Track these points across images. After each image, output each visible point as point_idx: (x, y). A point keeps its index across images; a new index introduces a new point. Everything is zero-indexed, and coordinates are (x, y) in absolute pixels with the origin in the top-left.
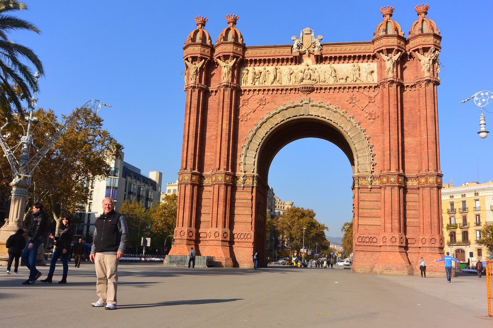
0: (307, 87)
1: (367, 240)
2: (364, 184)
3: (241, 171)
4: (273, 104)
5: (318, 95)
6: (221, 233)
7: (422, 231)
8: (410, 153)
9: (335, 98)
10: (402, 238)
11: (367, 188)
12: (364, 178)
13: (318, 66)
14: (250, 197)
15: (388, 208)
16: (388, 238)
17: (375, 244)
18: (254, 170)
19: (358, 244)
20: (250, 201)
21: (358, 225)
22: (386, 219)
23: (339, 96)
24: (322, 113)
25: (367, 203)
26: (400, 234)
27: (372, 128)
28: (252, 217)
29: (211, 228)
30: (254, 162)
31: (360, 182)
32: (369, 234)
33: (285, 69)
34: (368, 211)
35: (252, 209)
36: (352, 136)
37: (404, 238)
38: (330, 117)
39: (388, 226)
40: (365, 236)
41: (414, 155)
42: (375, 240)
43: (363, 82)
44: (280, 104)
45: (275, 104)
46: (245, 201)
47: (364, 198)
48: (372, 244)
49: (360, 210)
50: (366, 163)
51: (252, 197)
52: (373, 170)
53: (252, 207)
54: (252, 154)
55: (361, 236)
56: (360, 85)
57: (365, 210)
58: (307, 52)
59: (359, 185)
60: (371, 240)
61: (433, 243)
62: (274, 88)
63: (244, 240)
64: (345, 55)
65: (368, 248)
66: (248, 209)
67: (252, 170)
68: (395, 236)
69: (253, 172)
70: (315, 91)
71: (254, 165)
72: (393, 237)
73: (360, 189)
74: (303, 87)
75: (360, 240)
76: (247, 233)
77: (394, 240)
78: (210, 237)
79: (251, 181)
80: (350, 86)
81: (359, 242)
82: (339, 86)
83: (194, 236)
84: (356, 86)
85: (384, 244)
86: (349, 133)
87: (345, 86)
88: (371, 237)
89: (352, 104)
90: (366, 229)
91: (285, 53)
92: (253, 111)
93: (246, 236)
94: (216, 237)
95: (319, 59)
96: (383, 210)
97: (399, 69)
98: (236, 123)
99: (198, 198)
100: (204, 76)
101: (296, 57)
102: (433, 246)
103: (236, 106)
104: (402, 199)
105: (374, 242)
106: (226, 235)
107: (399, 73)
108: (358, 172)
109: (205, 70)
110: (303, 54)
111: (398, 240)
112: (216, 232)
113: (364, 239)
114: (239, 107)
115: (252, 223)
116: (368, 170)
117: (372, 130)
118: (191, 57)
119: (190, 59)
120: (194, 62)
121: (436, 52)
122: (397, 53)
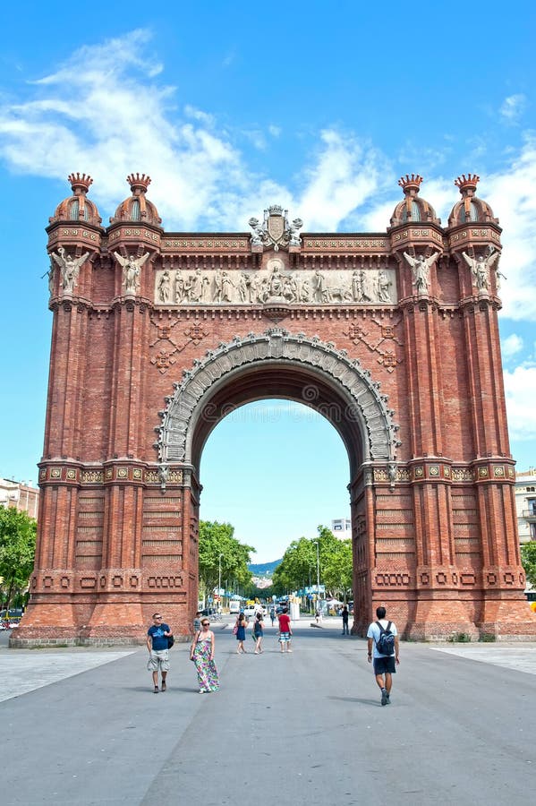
0: (278, 309)
1: (393, 580)
2: (383, 480)
3: (161, 459)
4: (216, 336)
5: (296, 323)
6: (125, 579)
9: (326, 328)
10: (455, 574)
11: (389, 487)
12: (383, 468)
13: (294, 274)
14: (177, 508)
16: (432, 576)
17: (407, 588)
18: (184, 456)
19: (377, 587)
20: (177, 515)
21: (377, 553)
23: (334, 325)
24: (306, 356)
25: (387, 514)
26: (450, 567)
27: (392, 381)
28: (181, 544)
30: (186, 442)
31: (376, 476)
32: (396, 570)
33: (236, 275)
34: (392, 527)
35: (182, 529)
36: (359, 395)
37: (458, 573)
38: (317, 362)
39: (431, 553)
40: (387, 573)
42: (405, 580)
43: (373, 302)
44: (229, 339)
45: (221, 337)
46: (169, 515)
47: (383, 504)
48: (402, 587)
49: (379, 527)
50: (385, 442)
51: (182, 506)
52: (396, 456)
53: (182, 526)
54: (181, 428)
55: (382, 573)
56: (369, 308)
57: (387, 527)
58: (276, 248)
59: (373, 481)
60: (399, 581)
61: (508, 583)
62: (217, 309)
63: (169, 590)
64: (343, 254)
65: (395, 594)
66: (174, 529)
67: (181, 458)
68: (442, 571)
69: (183, 461)
70: (293, 317)
71: (184, 448)
72: (439, 574)
73: (377, 490)
74: (270, 309)
75: (380, 581)
76: (174, 575)
77: (441, 579)
78: (103, 587)
79: (180, 478)
80: (352, 308)
81: (379, 584)
82: (334, 308)
83: (71, 586)
84: (362, 308)
85: (425, 587)
86: (353, 391)
87: (344, 308)
88: (399, 575)
89: (356, 341)
90: (389, 561)
91: (238, 245)
92: (179, 349)
93: (172, 580)
94: (116, 586)
95: (298, 260)
96: (418, 525)
97: (435, 280)
98: (149, 372)
99: (78, 512)
100: (89, 282)
101: (257, 255)
102: (509, 587)
103: (150, 341)
104: (450, 505)
105: (405, 584)
106: (134, 581)
107: (436, 288)
108: (372, 459)
109: (90, 272)
110: (268, 251)
111: (448, 579)
112: (116, 576)
113: (387, 577)
114: (154, 342)
115: (182, 555)
116: (388, 456)
117: (392, 385)
118: (64, 246)
119: (62, 251)
120: (69, 256)
121: (496, 254)
122: (432, 255)
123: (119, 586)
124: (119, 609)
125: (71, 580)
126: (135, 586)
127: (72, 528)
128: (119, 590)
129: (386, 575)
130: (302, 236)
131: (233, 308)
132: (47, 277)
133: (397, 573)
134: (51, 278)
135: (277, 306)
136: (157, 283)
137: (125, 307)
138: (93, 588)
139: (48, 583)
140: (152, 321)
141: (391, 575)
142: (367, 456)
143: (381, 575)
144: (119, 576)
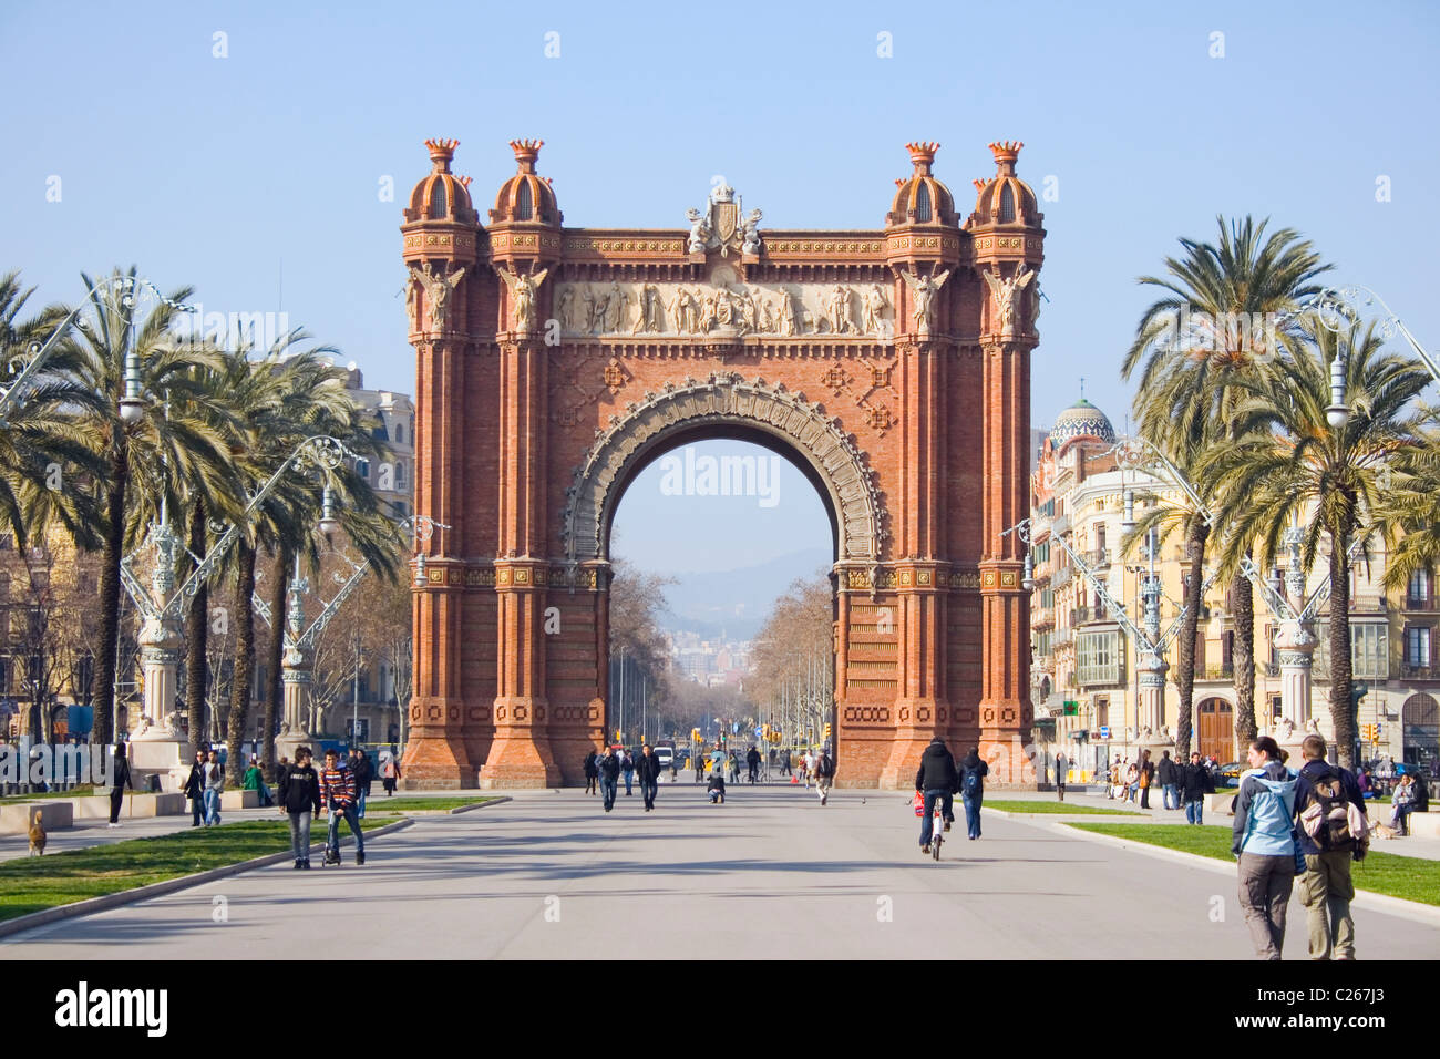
0: (727, 345)
1: (867, 714)
2: (860, 585)
3: (568, 554)
4: (640, 382)
5: (751, 362)
6: (529, 710)
7: (985, 690)
8: (965, 510)
9: (793, 371)
10: (943, 709)
11: (868, 594)
12: (862, 569)
13: (752, 288)
14: (591, 619)
15: (913, 641)
16: (913, 711)
17: (884, 724)
18: (598, 550)
19: (846, 724)
20: (591, 630)
21: (847, 681)
22: (909, 667)
24: (763, 411)
25: (863, 631)
26: (937, 700)
27: (880, 448)
28: (597, 666)
29: (504, 695)
30: (599, 530)
31: (851, 580)
32: (871, 701)
33: (668, 292)
34: (871, 648)
35: (597, 647)
36: (833, 468)
37: (947, 707)
38: (780, 420)
39: (913, 682)
40: (861, 705)
42: (883, 715)
43: (860, 334)
44: (657, 385)
45: (646, 383)
46: (580, 628)
47: (859, 617)
48: (878, 724)
49: (851, 647)
50: (866, 534)
51: (597, 617)
52: (880, 553)
53: (597, 643)
55: (853, 705)
56: (853, 343)
57: (863, 647)
58: (724, 252)
59: (848, 587)
60: (875, 716)
61: (1007, 721)
62: (641, 343)
63: (582, 723)
64: (819, 264)
65: (869, 732)
66: (588, 647)
67: (595, 553)
68: (926, 705)
69: (597, 557)
70: (746, 354)
71: (598, 539)
72: (922, 709)
73: (852, 597)
74: (714, 346)
75: (851, 715)
76: (589, 705)
77: (924, 715)
78: (502, 719)
79: (594, 579)
80: (830, 343)
81: (848, 720)
82: (804, 343)
83: (461, 717)
84: (843, 343)
85: (903, 724)
86: (826, 462)
87: (818, 343)
88: (875, 709)
89: (833, 390)
90: (864, 690)
91: (669, 251)
92: (591, 401)
93: (585, 712)
94: (518, 719)
95: (755, 270)
96: (901, 647)
97: (946, 306)
98: (550, 434)
99: (463, 622)
100: (463, 307)
101: (697, 266)
102: (1008, 725)
103: (549, 389)
104: (945, 621)
105: (882, 720)
106: (540, 712)
107: (946, 319)
108: (847, 557)
109: (464, 292)
110: (711, 253)
111: (933, 715)
112: (518, 707)
113: (859, 712)
114: (553, 390)
115: (597, 681)
116: (870, 553)
117: (880, 454)
118: (430, 261)
119: (428, 267)
121: (1032, 272)
122: (941, 273)
123: (522, 718)
124: (524, 748)
125: (461, 712)
126: (541, 718)
127: (458, 645)
128: (522, 722)
129: (859, 708)
130: (760, 235)
131: (663, 343)
132: (406, 297)
133: (872, 706)
134: (411, 299)
135: (725, 342)
136: (556, 302)
137: (516, 347)
138: (486, 719)
139: (434, 713)
140: (550, 360)
141: (865, 709)
142: (841, 552)
143: (853, 708)
144: (522, 707)
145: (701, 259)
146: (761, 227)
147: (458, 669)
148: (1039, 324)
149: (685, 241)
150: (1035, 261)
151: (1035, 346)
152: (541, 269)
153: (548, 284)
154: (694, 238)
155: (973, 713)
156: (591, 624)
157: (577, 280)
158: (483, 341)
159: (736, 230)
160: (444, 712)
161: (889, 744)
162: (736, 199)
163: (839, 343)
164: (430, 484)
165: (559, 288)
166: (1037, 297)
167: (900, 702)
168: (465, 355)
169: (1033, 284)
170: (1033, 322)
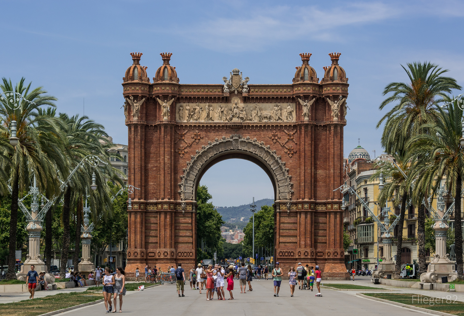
0: (237, 125)
1: (286, 254)
2: (284, 209)
3: (182, 199)
4: (206, 138)
5: (245, 132)
6: (169, 253)
7: (328, 245)
8: (321, 183)
9: (260, 135)
10: (313, 252)
11: (287, 213)
12: (285, 204)
13: (245, 105)
14: (190, 221)
15: (302, 229)
16: (302, 253)
17: (292, 257)
18: (192, 197)
19: (279, 257)
20: (190, 225)
21: (280, 242)
22: (301, 237)
23: (264, 133)
24: (250, 149)
25: (285, 225)
26: (311, 249)
27: (291, 161)
28: (192, 238)
29: (160, 248)
30: (193, 190)
31: (281, 207)
32: (288, 249)
33: (216, 106)
34: (288, 231)
35: (192, 231)
36: (274, 168)
37: (314, 252)
38: (256, 152)
39: (303, 243)
40: (284, 251)
41: (324, 184)
42: (292, 254)
43: (283, 121)
44: (213, 139)
45: (209, 138)
46: (187, 225)
47: (284, 220)
48: (290, 257)
49: (281, 231)
50: (286, 191)
51: (192, 221)
52: (291, 198)
54: (191, 184)
55: (282, 251)
56: (281, 124)
57: (285, 231)
58: (236, 92)
59: (280, 210)
60: (289, 254)
61: (335, 256)
62: (207, 124)
63: (187, 257)
64: (269, 96)
65: (287, 260)
66: (189, 231)
67: (191, 198)
68: (307, 251)
69: (192, 200)
70: (244, 129)
71: (192, 193)
72: (305, 252)
73: (281, 213)
74: (233, 125)
75: (281, 254)
76: (189, 251)
77: (306, 254)
78: (159, 256)
79: (191, 207)
80: (273, 124)
81: (280, 256)
82: (264, 124)
83: (145, 256)
84: (278, 124)
85: (299, 257)
86: (272, 166)
87: (269, 124)
88: (289, 252)
89: (275, 141)
90: (285, 245)
91: (217, 93)
92: (189, 145)
93: (188, 254)
94: (165, 256)
95: (247, 99)
96: (298, 230)
97: (314, 111)
98: (175, 156)
99: (145, 223)
100: (144, 112)
101: (226, 97)
102: (335, 257)
103: (175, 141)
104: (313, 222)
105: (292, 256)
106: (173, 254)
107: (314, 116)
108: (280, 199)
109: (145, 106)
110: (232, 93)
111: (309, 254)
112: (165, 252)
113: (284, 253)
114: (177, 141)
115: (192, 243)
116: (287, 198)
117: (291, 163)
118: (133, 96)
119: (132, 98)
120: (135, 101)
121: (344, 99)
122: (312, 99)
123: (166, 256)
124: (167, 266)
125: (145, 254)
126: (173, 256)
127: (144, 230)
128: (166, 257)
129: (284, 252)
130: (249, 86)
131: (215, 124)
132: (123, 109)
133: (288, 251)
134: (126, 110)
135: (236, 124)
136: (177, 111)
137: (163, 126)
138: (154, 256)
139: (136, 254)
140: (175, 131)
141: (286, 252)
142: (277, 198)
143: (281, 252)
144: (166, 252)
145: (228, 95)
146: (249, 83)
147: (143, 239)
148: (346, 117)
149: (222, 88)
150: (345, 95)
151: (345, 125)
152: (172, 99)
153: (174, 103)
154: (226, 87)
155: (323, 253)
156: (190, 223)
157: (184, 103)
158: (151, 124)
159: (240, 84)
160: (139, 254)
161: (294, 264)
162: (240, 73)
163: (276, 124)
164: (133, 174)
165: (178, 105)
166: (346, 108)
167: (298, 250)
168: (145, 129)
169: (344, 103)
170: (344, 116)
